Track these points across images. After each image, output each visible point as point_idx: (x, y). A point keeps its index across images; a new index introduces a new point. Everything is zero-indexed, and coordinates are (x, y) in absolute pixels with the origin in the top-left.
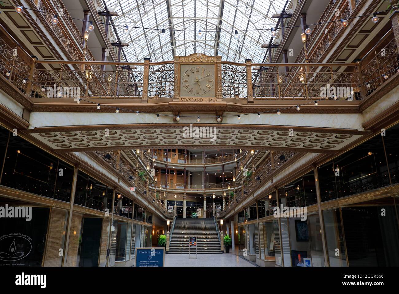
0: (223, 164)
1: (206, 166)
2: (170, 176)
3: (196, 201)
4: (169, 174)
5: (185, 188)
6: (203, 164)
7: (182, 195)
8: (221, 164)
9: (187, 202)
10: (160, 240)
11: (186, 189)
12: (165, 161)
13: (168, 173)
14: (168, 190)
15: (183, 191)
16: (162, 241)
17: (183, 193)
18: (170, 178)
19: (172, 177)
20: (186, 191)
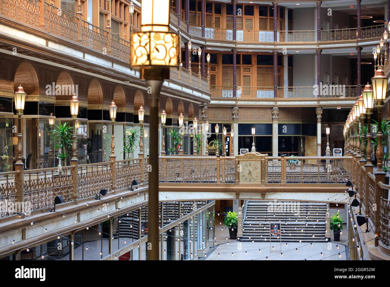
0: (360, 44)
1: (321, 46)
2: (242, 69)
3: (300, 123)
4: (241, 65)
5: (275, 95)
6: (316, 42)
7: (269, 112)
8: (355, 44)
9: (280, 126)
10: (227, 219)
11: (278, 99)
12: (231, 39)
13: (238, 62)
14: (240, 103)
15: (272, 103)
16: (230, 221)
17: (271, 108)
18: (243, 73)
19: (248, 70)
20: (279, 103)
